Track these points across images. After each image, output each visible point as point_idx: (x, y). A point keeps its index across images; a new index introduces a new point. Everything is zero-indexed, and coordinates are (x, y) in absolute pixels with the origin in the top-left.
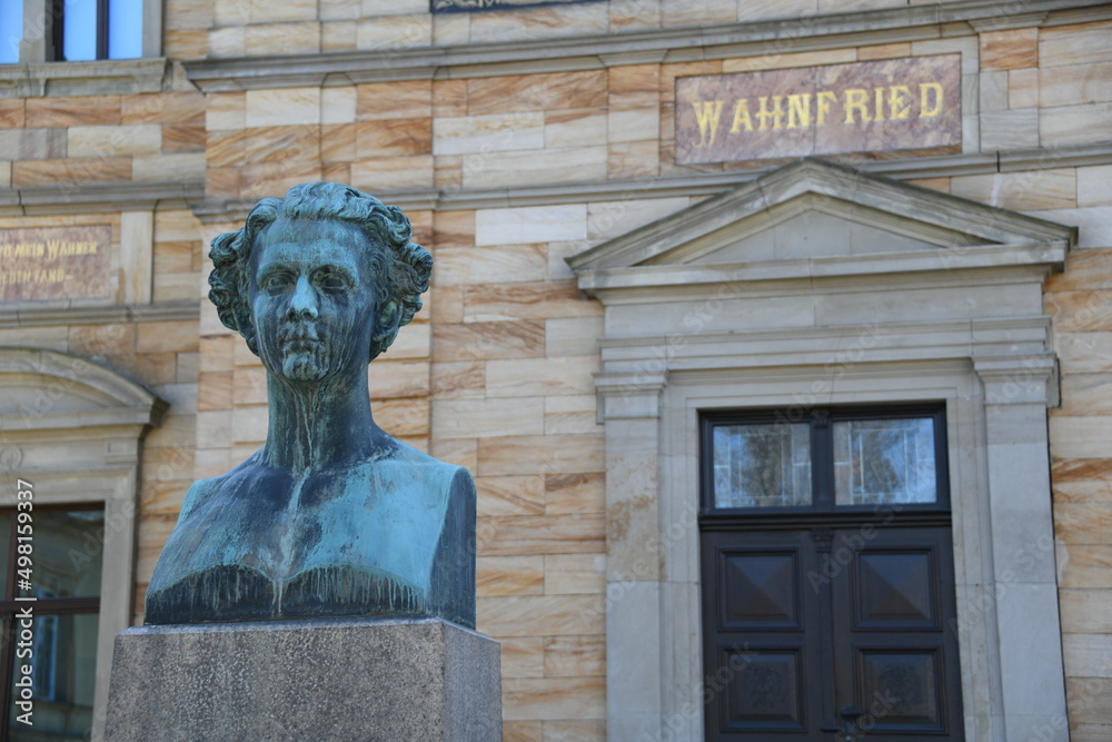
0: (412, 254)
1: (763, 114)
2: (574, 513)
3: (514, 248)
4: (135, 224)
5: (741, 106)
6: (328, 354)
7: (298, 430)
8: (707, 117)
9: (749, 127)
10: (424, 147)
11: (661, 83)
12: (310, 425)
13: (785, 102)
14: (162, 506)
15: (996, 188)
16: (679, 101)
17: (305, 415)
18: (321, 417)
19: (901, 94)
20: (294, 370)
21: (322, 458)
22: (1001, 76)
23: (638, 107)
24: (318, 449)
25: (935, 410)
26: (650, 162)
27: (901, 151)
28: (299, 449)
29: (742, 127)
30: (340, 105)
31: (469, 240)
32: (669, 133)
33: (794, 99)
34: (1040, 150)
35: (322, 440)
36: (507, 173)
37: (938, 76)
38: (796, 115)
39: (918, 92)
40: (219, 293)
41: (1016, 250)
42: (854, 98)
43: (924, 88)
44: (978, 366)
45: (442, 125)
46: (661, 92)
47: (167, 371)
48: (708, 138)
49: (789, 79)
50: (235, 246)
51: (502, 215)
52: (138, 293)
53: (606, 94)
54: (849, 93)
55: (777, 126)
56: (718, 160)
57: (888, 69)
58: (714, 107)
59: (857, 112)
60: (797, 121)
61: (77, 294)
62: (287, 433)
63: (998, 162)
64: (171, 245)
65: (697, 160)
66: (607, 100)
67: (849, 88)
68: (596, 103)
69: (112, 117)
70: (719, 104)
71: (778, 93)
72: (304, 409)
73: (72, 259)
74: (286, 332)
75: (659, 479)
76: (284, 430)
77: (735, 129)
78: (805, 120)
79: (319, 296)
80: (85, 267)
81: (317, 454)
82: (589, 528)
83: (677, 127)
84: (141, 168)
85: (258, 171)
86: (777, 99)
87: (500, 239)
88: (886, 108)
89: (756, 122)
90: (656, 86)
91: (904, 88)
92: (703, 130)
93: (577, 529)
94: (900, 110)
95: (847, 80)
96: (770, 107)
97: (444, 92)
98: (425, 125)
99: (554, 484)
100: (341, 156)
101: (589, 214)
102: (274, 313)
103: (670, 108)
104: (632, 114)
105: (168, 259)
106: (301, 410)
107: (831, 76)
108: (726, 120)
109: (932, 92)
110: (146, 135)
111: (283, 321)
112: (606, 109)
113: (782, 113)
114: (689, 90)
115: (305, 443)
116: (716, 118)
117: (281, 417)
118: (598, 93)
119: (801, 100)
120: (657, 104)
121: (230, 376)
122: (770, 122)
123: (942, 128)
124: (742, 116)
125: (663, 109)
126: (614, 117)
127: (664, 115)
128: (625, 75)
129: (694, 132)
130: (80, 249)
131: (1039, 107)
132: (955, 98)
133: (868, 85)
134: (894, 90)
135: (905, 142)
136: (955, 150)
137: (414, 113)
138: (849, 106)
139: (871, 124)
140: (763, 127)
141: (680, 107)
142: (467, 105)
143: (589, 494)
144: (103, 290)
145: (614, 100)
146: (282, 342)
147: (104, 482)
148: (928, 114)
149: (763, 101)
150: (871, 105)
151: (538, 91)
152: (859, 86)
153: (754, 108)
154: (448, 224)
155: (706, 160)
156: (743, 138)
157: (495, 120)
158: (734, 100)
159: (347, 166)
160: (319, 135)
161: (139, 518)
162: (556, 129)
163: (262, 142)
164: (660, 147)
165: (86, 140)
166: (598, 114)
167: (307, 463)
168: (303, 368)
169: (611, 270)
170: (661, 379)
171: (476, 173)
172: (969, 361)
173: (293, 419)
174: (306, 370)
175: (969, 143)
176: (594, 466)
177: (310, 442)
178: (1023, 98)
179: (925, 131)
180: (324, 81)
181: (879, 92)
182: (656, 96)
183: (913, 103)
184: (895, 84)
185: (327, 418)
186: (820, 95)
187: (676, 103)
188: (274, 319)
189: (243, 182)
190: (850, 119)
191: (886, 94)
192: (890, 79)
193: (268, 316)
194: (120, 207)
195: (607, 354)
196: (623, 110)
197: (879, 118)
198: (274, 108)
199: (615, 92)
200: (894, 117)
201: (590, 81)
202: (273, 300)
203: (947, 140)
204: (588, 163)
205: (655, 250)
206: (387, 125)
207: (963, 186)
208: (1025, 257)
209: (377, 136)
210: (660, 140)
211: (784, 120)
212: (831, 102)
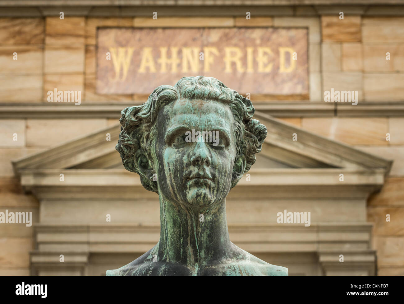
0: (256, 127)
1: (163, 60)
5: (147, 53)
6: (216, 189)
7: (189, 238)
8: (120, 60)
9: (153, 69)
11: (86, 31)
12: (197, 234)
13: (180, 52)
15: (334, 128)
16: (100, 45)
17: (195, 229)
18: (204, 231)
19: (265, 53)
20: (196, 198)
21: (206, 258)
22: (337, 47)
23: (68, 48)
24: (203, 251)
27: (266, 96)
28: (190, 251)
29: (148, 69)
32: (91, 69)
33: (186, 52)
35: (205, 245)
37: (292, 43)
38: (189, 63)
39: (277, 53)
40: (127, 146)
41: (350, 174)
42: (232, 55)
43: (282, 51)
44: (322, 259)
46: (86, 37)
48: (121, 75)
49: (184, 36)
50: (141, 114)
53: (42, 36)
54: (228, 50)
55: (174, 70)
56: (129, 92)
57: (257, 34)
58: (126, 53)
59: (233, 64)
60: (189, 67)
62: (182, 240)
63: (335, 109)
65: (112, 91)
66: (43, 41)
67: (228, 45)
68: (34, 42)
70: (131, 51)
71: (175, 45)
72: (194, 224)
74: (191, 172)
76: (180, 238)
77: (142, 70)
78: (195, 67)
79: (209, 150)
81: (203, 254)
83: (97, 65)
86: (174, 51)
88: (255, 63)
89: (158, 66)
90: (82, 32)
91: (268, 50)
92: (117, 69)
94: (265, 65)
95: (226, 40)
96: (169, 55)
101: (27, 127)
102: (182, 159)
103: (92, 50)
104: (63, 53)
106: (192, 225)
107: (215, 37)
108: (136, 62)
109: (288, 55)
111: (188, 165)
112: (42, 47)
113: (178, 61)
114: (107, 39)
115: (194, 247)
116: (128, 60)
117: (177, 229)
118: (36, 36)
119: (192, 53)
120: (83, 47)
122: (169, 67)
123: (295, 80)
124: (147, 61)
125: (87, 50)
126: (49, 54)
127: (89, 55)
128: (58, 23)
129: (111, 69)
131: (363, 71)
132: (305, 59)
133: (242, 44)
134: (261, 51)
135: (269, 89)
136: (305, 98)
138: (228, 60)
139: (244, 74)
140: (163, 70)
141: (100, 50)
145: (49, 41)
146: (188, 179)
148: (284, 70)
149: (163, 51)
150: (244, 60)
152: (236, 45)
153: (156, 56)
155: (120, 92)
156: (148, 76)
158: (141, 48)
164: (85, 79)
166: (35, 51)
167: (196, 260)
168: (202, 196)
169: (47, 171)
170: (84, 259)
172: (315, 255)
173: (186, 231)
174: (204, 198)
175: (314, 95)
177: (197, 246)
178: (352, 64)
179: (284, 82)
181: (250, 50)
182: (82, 40)
183: (274, 61)
184: (261, 45)
185: (208, 231)
186: (207, 50)
187: (97, 47)
188: (181, 163)
190: (228, 70)
191: (255, 52)
192: (258, 42)
193: (176, 161)
195: (41, 237)
196: (56, 49)
197: (250, 70)
199: (51, 35)
200: (261, 69)
201: (31, 26)
202: (178, 151)
203: (299, 90)
208: (355, 180)
210: (84, 73)
211: (180, 65)
212: (215, 56)
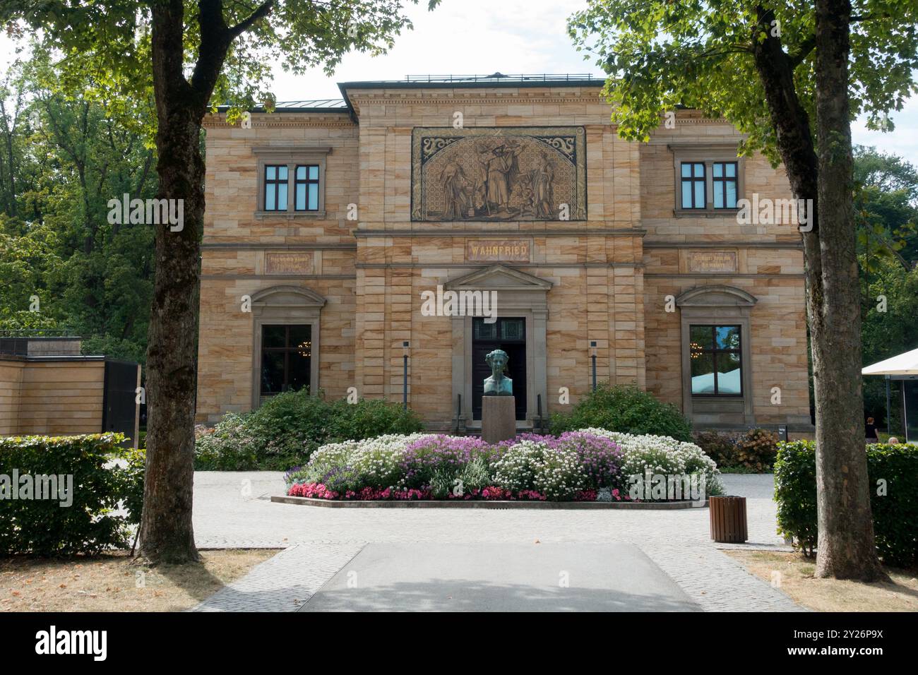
2: (445, 340)
3: (429, 278)
4: (317, 255)
5: (483, 248)
8: (475, 250)
9: (484, 253)
10: (409, 253)
11: (465, 242)
13: (492, 248)
14: (326, 326)
15: (537, 271)
16: (469, 246)
22: (538, 247)
23: (459, 247)
25: (524, 319)
26: (462, 260)
27: (517, 262)
30: (389, 243)
31: (420, 275)
32: (466, 253)
33: (494, 248)
34: (546, 264)
36: (429, 260)
37: (525, 245)
38: (495, 251)
41: (541, 286)
42: (508, 249)
43: (522, 248)
44: (533, 311)
45: (414, 248)
46: (465, 244)
47: (326, 292)
48: (475, 255)
49: (493, 243)
51: (428, 270)
52: (318, 272)
56: (477, 261)
57: (515, 242)
58: (476, 248)
59: (508, 252)
60: (495, 253)
61: (303, 272)
63: (537, 266)
64: (327, 260)
65: (472, 260)
66: (452, 245)
67: (506, 246)
68: (450, 245)
69: (311, 226)
70: (478, 248)
71: (491, 246)
73: (301, 262)
75: (464, 333)
77: (481, 254)
78: (497, 252)
80: (304, 264)
82: (448, 343)
83: (468, 252)
84: (319, 240)
85: (370, 257)
87: (427, 276)
88: (514, 251)
89: (486, 252)
90: (463, 243)
91: (518, 247)
92: (474, 253)
93: (445, 343)
94: (517, 252)
95: (505, 244)
96: (489, 249)
97: (414, 240)
98: (410, 248)
99: (440, 333)
100: (390, 254)
101: (448, 271)
103: (467, 248)
104: (458, 249)
105: (326, 263)
107: (502, 243)
108: (479, 251)
109: (524, 249)
110: (320, 231)
112: (452, 247)
114: (471, 244)
116: (477, 251)
118: (450, 243)
119: (496, 248)
120: (464, 247)
121: (364, 305)
122: (489, 253)
123: (526, 257)
124: (483, 251)
126: (454, 249)
127: (465, 249)
128: (457, 239)
129: (472, 253)
130: (303, 260)
131: (546, 254)
132: (528, 250)
133: (510, 246)
134: (516, 248)
135: (518, 259)
136: (528, 262)
137: (407, 245)
138: (506, 250)
139: (511, 255)
140: (487, 254)
141: (469, 248)
142: (419, 244)
143: (448, 335)
144: (309, 271)
145: (454, 245)
147: (311, 320)
148: (523, 254)
149: (487, 248)
150: (511, 251)
151: (436, 242)
152: (508, 246)
153: (485, 249)
154: (415, 272)
155: (475, 260)
156: (483, 255)
157: (426, 247)
158: (481, 247)
159: (391, 257)
160: (384, 249)
161: (320, 329)
162: (440, 251)
163: (370, 250)
164: (464, 257)
165: (304, 231)
166: (450, 248)
169: (454, 286)
171: (421, 260)
172: (531, 310)
175: (531, 261)
176: (450, 329)
178: (543, 252)
179: (522, 257)
180: (386, 237)
181: (513, 248)
182: (463, 245)
183: (520, 251)
184: (516, 246)
186: (500, 247)
189: (366, 259)
190: (506, 253)
194: (313, 250)
196: (456, 247)
197: (513, 254)
198: (373, 242)
199: (454, 243)
200: (516, 254)
201: (448, 240)
203: (527, 260)
204: (448, 259)
205: (464, 282)
206: (400, 247)
207: (530, 271)
208: (543, 288)
209: (398, 250)
210: (464, 255)
211: (492, 252)
212: (502, 249)
